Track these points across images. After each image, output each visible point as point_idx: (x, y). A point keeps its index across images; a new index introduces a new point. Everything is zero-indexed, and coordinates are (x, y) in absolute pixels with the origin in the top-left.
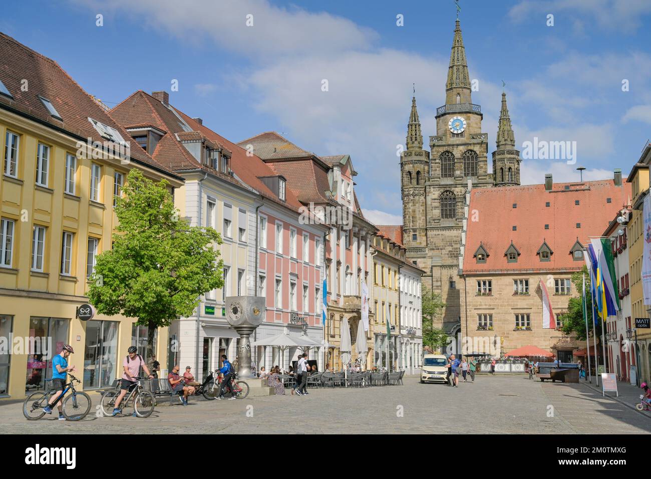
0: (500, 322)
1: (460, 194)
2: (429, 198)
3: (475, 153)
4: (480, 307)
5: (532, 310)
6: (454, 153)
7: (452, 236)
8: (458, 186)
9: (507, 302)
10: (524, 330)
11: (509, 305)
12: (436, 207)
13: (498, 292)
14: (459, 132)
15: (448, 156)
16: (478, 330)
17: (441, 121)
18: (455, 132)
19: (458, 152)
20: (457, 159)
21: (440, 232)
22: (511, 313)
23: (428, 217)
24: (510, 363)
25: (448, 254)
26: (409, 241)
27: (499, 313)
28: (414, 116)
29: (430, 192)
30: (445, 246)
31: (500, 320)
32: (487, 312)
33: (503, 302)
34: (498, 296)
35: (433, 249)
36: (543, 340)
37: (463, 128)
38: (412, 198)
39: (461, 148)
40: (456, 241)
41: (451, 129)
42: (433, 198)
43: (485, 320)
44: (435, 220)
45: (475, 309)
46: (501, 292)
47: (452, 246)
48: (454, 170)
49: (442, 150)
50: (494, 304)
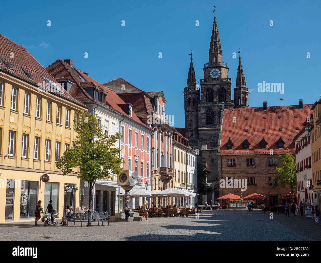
1: (216, 111)
2: (199, 113)
3: (225, 89)
4: (229, 173)
5: (256, 174)
6: (213, 89)
7: (212, 134)
8: (215, 107)
9: (244, 170)
11: (244, 172)
12: (203, 118)
14: (216, 77)
15: (210, 90)
17: (206, 71)
18: (214, 77)
19: (215, 89)
20: (215, 92)
21: (206, 132)
22: (245, 176)
23: (199, 123)
25: (210, 144)
26: (189, 136)
27: (239, 176)
28: (192, 68)
29: (200, 110)
30: (209, 139)
32: (233, 175)
33: (241, 170)
34: (238, 167)
35: (202, 141)
36: (262, 190)
37: (219, 75)
38: (190, 113)
39: (217, 86)
40: (214, 137)
41: (212, 75)
42: (202, 113)
44: (203, 125)
45: (226, 174)
46: (240, 165)
47: (212, 139)
48: (213, 98)
49: (206, 87)
50: (237, 171)
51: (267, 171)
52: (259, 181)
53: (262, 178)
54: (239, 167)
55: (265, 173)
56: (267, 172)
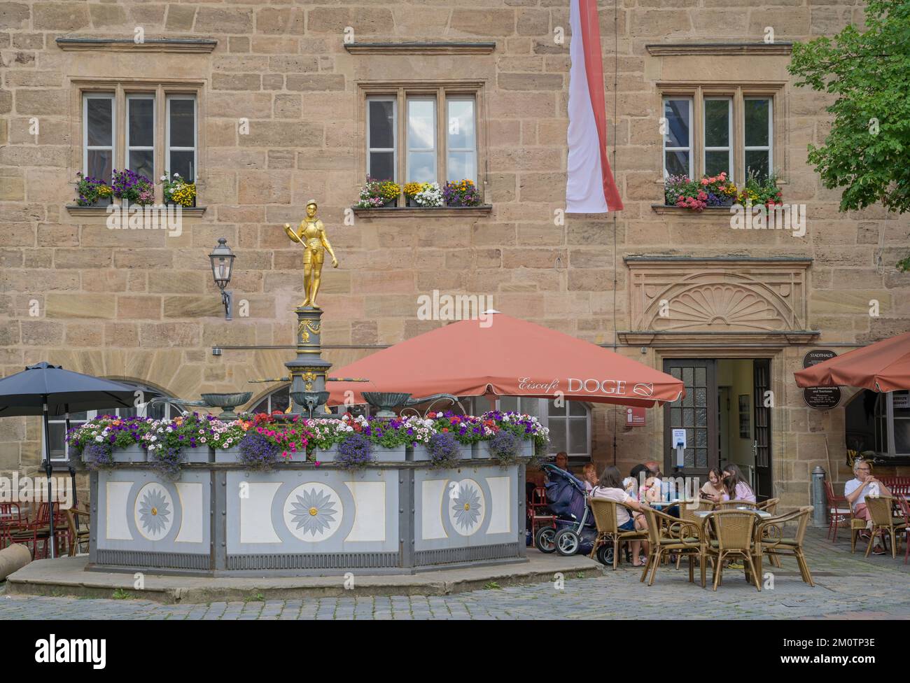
0: (252, 150)
4: (105, 32)
5: (495, 55)
10: (428, 208)
11: (324, 20)
16: (82, 205)
22: (340, 84)
24: (407, 469)
27: (249, 82)
31: (251, 136)
32: (160, 68)
36: (563, 280)
43: (141, 130)
45: (62, 45)
50: (215, 6)
51: (642, 10)
52: (519, 148)
56: (648, 18)
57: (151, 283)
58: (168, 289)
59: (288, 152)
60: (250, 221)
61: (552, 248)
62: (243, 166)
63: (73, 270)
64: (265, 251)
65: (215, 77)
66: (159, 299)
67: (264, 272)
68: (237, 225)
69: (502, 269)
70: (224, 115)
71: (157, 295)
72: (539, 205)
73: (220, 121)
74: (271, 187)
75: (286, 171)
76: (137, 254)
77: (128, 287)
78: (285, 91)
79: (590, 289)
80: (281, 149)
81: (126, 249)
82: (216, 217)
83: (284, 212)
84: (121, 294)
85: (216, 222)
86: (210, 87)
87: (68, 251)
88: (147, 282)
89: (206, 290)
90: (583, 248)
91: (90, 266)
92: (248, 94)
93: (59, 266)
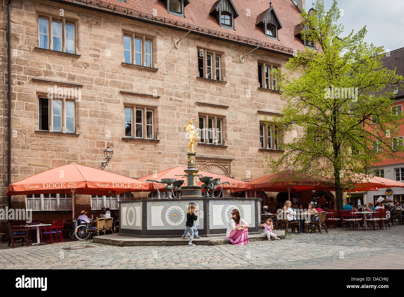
0: (93, 119)
4: (47, 79)
5: (160, 100)
9: (111, 77)
11: (114, 84)
13: (91, 52)
22: (119, 102)
27: (92, 99)
31: (94, 115)
33: (102, 75)
34: (90, 60)
36: (177, 161)
45: (34, 81)
46: (96, 53)
50: (82, 75)
51: (195, 93)
52: (166, 125)
53: (178, 116)
54: (93, 58)
55: (187, 100)
56: (196, 95)
57: (62, 156)
58: (68, 158)
59: (104, 120)
60: (93, 139)
61: (174, 153)
62: (91, 123)
63: (37, 151)
64: (97, 148)
65: (82, 96)
66: (65, 161)
67: (97, 155)
68: (89, 140)
69: (162, 158)
70: (85, 108)
71: (64, 160)
72: (172, 141)
73: (84, 109)
74: (99, 130)
75: (104, 126)
76: (58, 147)
77: (55, 157)
78: (103, 102)
79: (183, 164)
80: (102, 119)
81: (54, 145)
82: (82, 137)
83: (103, 137)
84: (53, 159)
85: (82, 139)
86: (81, 99)
87: (35, 145)
88: (61, 156)
89: (79, 159)
90: (182, 153)
91: (43, 150)
92: (93, 102)
93: (32, 149)
